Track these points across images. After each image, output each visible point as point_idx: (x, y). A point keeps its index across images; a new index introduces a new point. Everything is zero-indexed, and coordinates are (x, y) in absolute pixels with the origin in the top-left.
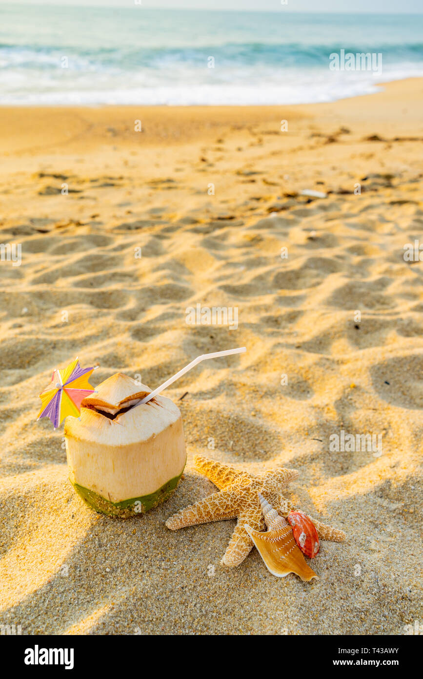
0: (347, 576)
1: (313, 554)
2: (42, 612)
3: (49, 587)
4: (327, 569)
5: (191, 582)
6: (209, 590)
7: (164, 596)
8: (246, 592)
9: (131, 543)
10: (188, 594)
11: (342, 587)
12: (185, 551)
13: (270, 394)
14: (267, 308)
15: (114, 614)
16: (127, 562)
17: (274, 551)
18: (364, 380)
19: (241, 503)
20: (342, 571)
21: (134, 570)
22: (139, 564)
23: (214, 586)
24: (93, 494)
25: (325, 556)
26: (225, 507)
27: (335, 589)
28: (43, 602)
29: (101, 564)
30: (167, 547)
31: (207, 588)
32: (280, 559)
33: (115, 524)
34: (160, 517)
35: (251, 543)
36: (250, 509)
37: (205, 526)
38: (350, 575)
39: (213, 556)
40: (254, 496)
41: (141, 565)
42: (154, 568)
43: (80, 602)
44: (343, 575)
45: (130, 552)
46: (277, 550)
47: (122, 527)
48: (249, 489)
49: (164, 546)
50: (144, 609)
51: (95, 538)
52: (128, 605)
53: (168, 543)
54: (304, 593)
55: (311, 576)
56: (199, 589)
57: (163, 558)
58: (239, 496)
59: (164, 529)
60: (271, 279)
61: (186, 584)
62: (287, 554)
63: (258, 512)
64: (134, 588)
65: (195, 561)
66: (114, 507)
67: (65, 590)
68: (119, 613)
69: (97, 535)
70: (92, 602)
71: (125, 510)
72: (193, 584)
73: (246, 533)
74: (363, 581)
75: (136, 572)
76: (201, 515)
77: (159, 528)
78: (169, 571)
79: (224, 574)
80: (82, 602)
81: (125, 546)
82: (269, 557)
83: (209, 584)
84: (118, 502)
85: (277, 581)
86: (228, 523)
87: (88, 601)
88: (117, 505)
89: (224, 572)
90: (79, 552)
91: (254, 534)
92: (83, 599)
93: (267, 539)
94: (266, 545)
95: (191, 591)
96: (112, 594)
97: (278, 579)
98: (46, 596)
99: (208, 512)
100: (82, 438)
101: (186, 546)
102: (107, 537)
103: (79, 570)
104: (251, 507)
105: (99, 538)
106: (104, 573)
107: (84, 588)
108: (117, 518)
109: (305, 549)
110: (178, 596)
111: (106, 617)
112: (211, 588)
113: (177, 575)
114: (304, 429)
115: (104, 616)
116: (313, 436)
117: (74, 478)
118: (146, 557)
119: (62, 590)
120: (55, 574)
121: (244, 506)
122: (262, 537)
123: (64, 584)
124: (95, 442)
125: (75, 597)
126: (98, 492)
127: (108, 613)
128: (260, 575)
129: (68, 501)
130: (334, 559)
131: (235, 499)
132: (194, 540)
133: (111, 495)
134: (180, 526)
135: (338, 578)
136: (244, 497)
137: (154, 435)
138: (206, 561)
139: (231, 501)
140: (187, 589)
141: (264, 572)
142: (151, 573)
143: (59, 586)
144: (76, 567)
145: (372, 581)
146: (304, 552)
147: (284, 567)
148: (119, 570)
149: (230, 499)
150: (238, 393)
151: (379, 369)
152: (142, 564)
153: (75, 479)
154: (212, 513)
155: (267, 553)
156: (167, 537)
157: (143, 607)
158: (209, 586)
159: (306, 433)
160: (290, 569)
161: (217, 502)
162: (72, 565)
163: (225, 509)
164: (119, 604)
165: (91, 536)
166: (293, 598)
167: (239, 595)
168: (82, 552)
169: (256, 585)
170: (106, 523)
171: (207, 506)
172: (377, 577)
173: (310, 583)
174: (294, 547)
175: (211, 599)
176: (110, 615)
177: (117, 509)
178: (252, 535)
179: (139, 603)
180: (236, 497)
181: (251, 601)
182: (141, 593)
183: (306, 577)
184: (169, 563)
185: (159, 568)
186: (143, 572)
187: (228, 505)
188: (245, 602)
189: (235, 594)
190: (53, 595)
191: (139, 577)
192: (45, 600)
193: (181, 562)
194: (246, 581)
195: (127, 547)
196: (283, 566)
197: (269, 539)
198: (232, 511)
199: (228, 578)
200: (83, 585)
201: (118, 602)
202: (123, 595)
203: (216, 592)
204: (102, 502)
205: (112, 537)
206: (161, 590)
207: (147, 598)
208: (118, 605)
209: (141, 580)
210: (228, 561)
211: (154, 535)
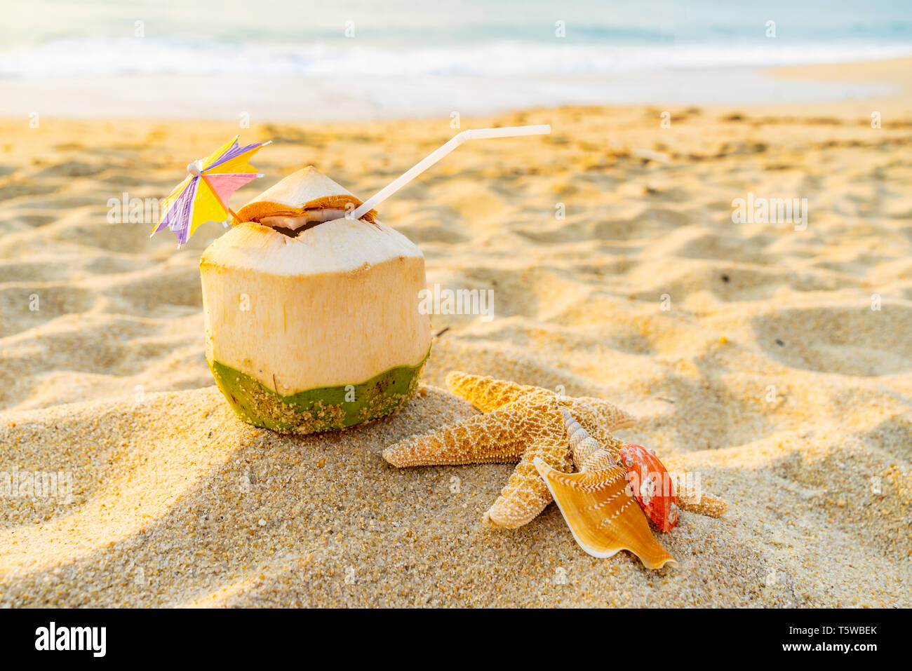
0: (733, 573)
1: (666, 523)
2: (118, 581)
3: (140, 541)
4: (694, 554)
5: (424, 560)
6: (458, 576)
7: (369, 578)
8: (533, 583)
9: (314, 482)
10: (417, 579)
11: (724, 590)
12: (418, 506)
13: (585, 345)
14: (583, 256)
15: (261, 594)
16: (301, 513)
17: (590, 508)
18: (743, 336)
19: (529, 429)
20: (722, 563)
21: (314, 528)
22: (325, 519)
23: (468, 570)
24: (244, 379)
25: (690, 533)
26: (498, 434)
27: (710, 590)
28: (124, 565)
29: (250, 510)
30: (383, 495)
31: (454, 572)
32: (602, 524)
33: (286, 447)
34: (373, 445)
35: (546, 494)
36: (547, 438)
37: (458, 470)
38: (739, 573)
39: (471, 518)
40: (553, 420)
41: (328, 520)
42: (354, 528)
43: (198, 572)
44: (724, 571)
45: (308, 497)
46: (596, 507)
47: (299, 453)
48: (545, 408)
49: (377, 493)
50: (325, 596)
51: (245, 466)
52: (293, 583)
53: (386, 490)
54: (649, 589)
55: (662, 559)
56: (439, 572)
57: (373, 514)
58: (527, 417)
59: (380, 465)
60: (589, 228)
61: (415, 562)
62: (615, 515)
63: (562, 444)
64: (308, 556)
65: (434, 524)
66: (284, 406)
67: (171, 550)
68: (273, 594)
69: (248, 462)
70: (223, 574)
71: (304, 414)
72: (427, 562)
73: (536, 473)
74: (764, 586)
75: (318, 532)
76: (452, 446)
77: (370, 463)
78: (382, 536)
79: (490, 550)
80: (202, 573)
81: (301, 485)
82: (580, 519)
83: (458, 565)
84: (291, 393)
85: (594, 564)
86: (502, 468)
87: (214, 573)
88: (289, 400)
89: (489, 547)
90: (210, 487)
91: (552, 475)
92: (206, 568)
93: (577, 486)
94: (575, 495)
95: (422, 576)
96: (265, 563)
97: (595, 562)
98: (132, 554)
99: (466, 442)
100: (228, 266)
101: (421, 499)
102: (269, 466)
103: (205, 516)
104: (549, 435)
105: (252, 468)
106: (254, 527)
107: (210, 549)
108: (290, 435)
109: (651, 509)
110: (396, 581)
111: (243, 597)
112: (463, 573)
113: (398, 544)
114: (642, 385)
115: (239, 596)
116: (658, 395)
117: (212, 349)
118: (339, 509)
119: (166, 548)
120: (157, 520)
121: (535, 435)
122: (567, 481)
123: (172, 539)
124: (251, 270)
125: (189, 562)
126: (256, 374)
127: (250, 592)
128: (561, 554)
129: (207, 415)
130: (707, 541)
131: (518, 422)
132: (436, 491)
133: (278, 378)
134: (410, 460)
135: (715, 573)
136: (536, 420)
137: (366, 265)
138: (457, 525)
139: (511, 425)
140: (415, 571)
141: (569, 548)
142: (346, 535)
143: (160, 541)
144: (200, 512)
145: (783, 586)
146: (649, 515)
147: (610, 539)
148: (285, 525)
149: (508, 421)
150: (533, 342)
151: (765, 322)
152: (331, 518)
153: (215, 353)
154: (473, 444)
155: (577, 511)
156: (384, 480)
157: (322, 591)
158: (458, 568)
159: (646, 390)
160: (621, 543)
161: (484, 425)
162: (194, 507)
163: (498, 439)
164: (275, 579)
165: (238, 462)
166: (625, 594)
167: (518, 589)
168: (215, 488)
169: (553, 572)
170: (270, 444)
171: (465, 430)
172: (790, 581)
173: (660, 574)
174: (629, 503)
175: (461, 591)
176: (254, 594)
177: (289, 409)
178: (549, 477)
179: (316, 583)
180: (521, 418)
181: (542, 599)
182: (322, 567)
183: (652, 560)
184: (384, 523)
185: (363, 529)
186: (331, 532)
187: (505, 432)
188: (529, 600)
189: (509, 586)
190: (146, 555)
191: (321, 540)
192: (127, 561)
193: (408, 523)
194: (533, 564)
195: (304, 487)
196: (608, 537)
197: (581, 485)
198: (512, 444)
199: (497, 557)
200: (208, 543)
201: (274, 576)
202: (285, 565)
203: (472, 581)
204: (261, 397)
205: (279, 467)
206: (364, 566)
207: (332, 576)
208: (272, 579)
209: (326, 545)
210: (499, 515)
211: (359, 473)
